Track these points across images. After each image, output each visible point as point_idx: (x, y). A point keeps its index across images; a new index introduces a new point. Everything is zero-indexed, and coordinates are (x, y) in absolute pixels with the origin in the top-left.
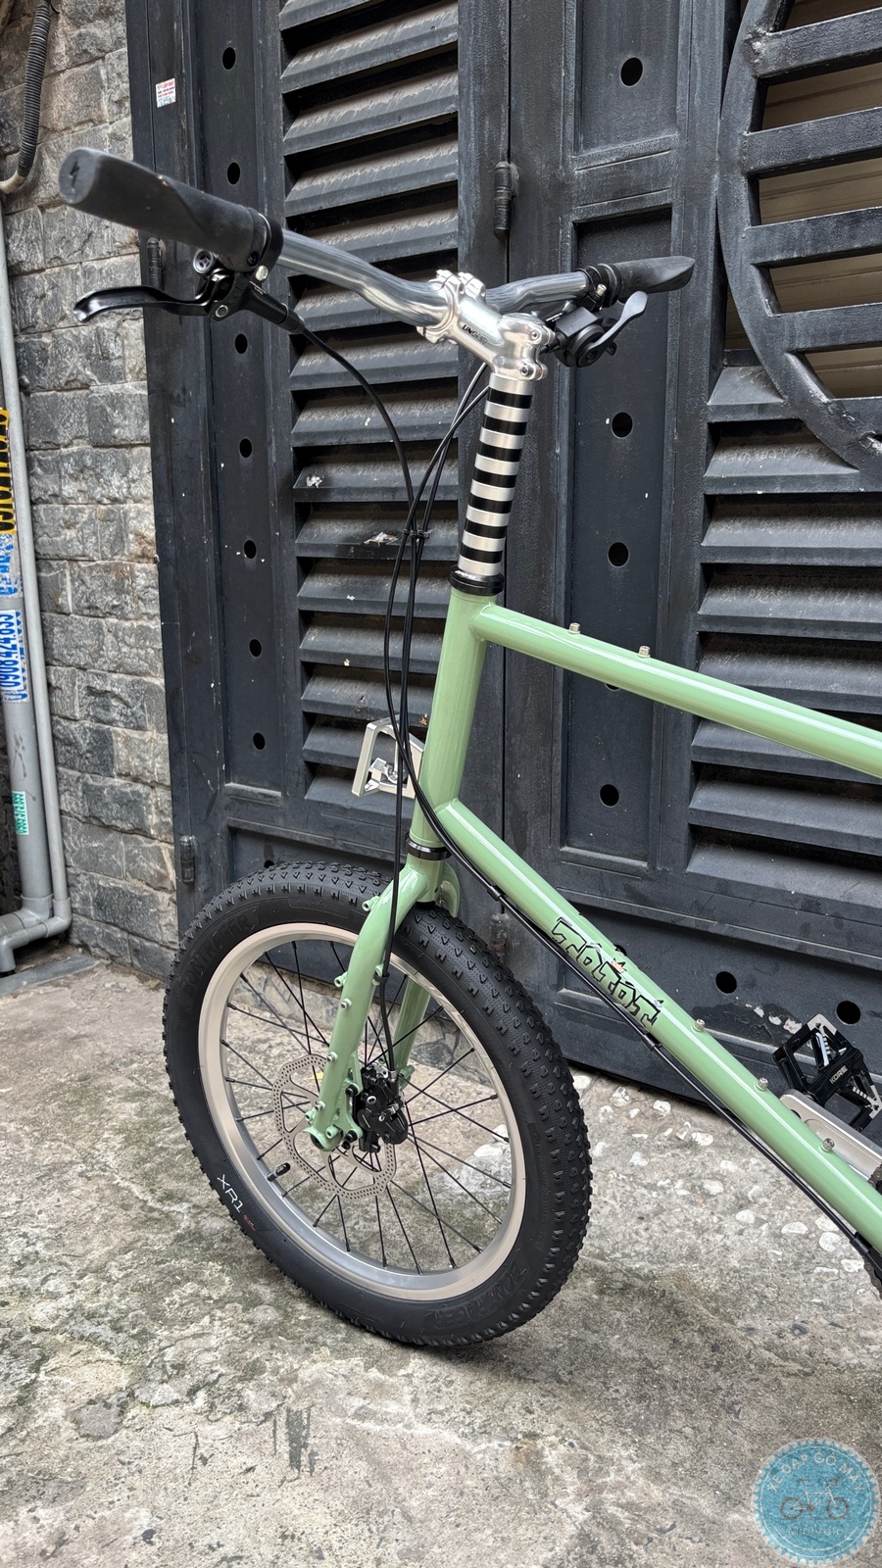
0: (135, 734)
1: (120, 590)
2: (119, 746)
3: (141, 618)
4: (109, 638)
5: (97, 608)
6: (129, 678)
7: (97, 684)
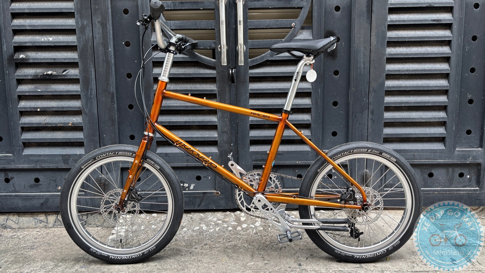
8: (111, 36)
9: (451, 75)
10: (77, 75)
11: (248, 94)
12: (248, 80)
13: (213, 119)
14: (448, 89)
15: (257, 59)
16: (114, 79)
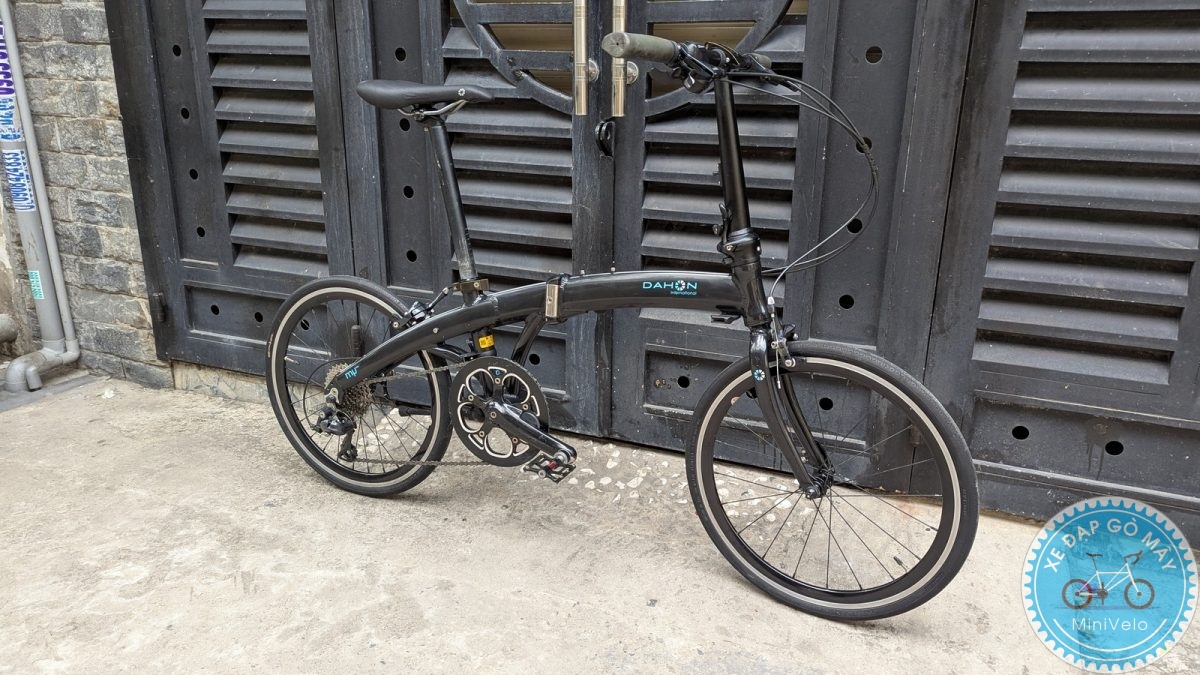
0: (115, 230)
1: (96, 137)
2: (104, 238)
3: (112, 155)
4: (91, 168)
5: (80, 148)
6: (108, 194)
7: (85, 198)
11: (641, 184)
12: (643, 152)
13: (564, 235)
15: (664, 100)
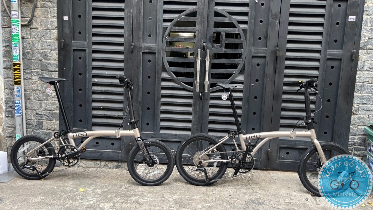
0: (50, 121)
2: (45, 124)
3: (53, 101)
4: (43, 104)
5: (40, 99)
6: (49, 111)
7: (39, 113)
8: (141, 73)
9: (316, 103)
10: (122, 91)
11: (209, 106)
12: (209, 99)
13: (190, 117)
14: (315, 110)
15: (214, 89)
16: (141, 94)
